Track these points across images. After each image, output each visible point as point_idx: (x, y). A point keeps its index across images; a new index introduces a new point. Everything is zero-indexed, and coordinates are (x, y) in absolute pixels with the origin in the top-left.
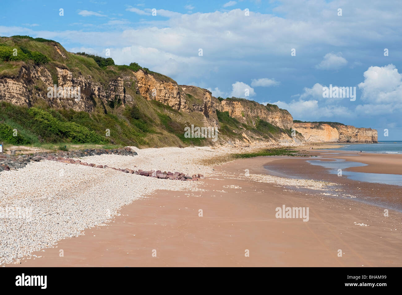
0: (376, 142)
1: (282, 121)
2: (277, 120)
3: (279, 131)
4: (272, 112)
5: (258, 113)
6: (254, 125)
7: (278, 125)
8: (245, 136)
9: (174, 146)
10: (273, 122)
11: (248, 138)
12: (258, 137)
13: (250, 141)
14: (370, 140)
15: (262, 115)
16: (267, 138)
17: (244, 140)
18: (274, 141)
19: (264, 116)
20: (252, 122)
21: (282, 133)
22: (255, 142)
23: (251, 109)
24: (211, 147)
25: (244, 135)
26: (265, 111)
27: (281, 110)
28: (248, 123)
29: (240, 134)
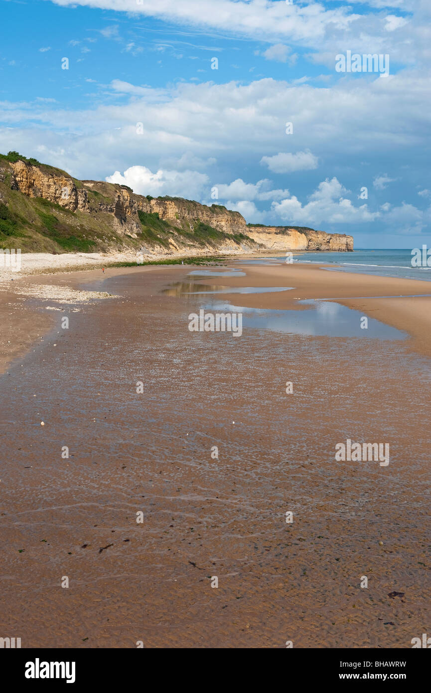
0: (351, 250)
1: (231, 225)
2: (223, 223)
3: (223, 236)
4: (217, 214)
5: (198, 215)
6: (191, 229)
7: (224, 229)
8: (173, 242)
9: (44, 252)
10: (217, 226)
11: (175, 244)
12: (192, 243)
13: (178, 248)
14: (344, 247)
15: (204, 218)
16: (202, 245)
17: (171, 246)
18: (211, 248)
19: (206, 218)
20: (188, 226)
21: (227, 239)
22: (184, 249)
23: (189, 210)
24: (101, 254)
25: (171, 240)
26: (209, 213)
27: (230, 212)
28: (183, 226)
29: (167, 240)
